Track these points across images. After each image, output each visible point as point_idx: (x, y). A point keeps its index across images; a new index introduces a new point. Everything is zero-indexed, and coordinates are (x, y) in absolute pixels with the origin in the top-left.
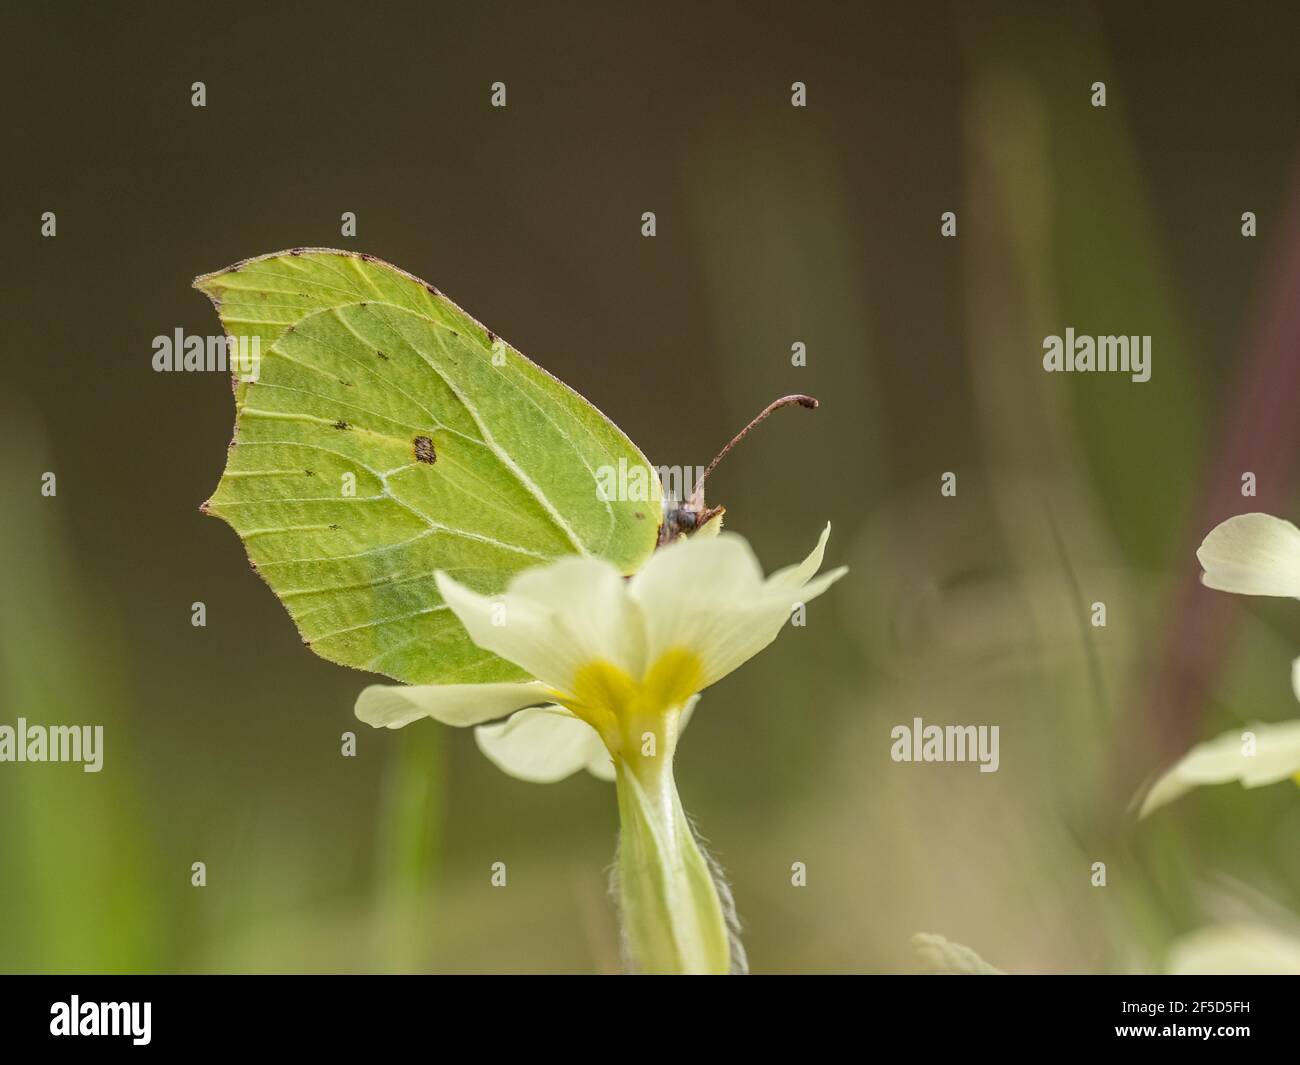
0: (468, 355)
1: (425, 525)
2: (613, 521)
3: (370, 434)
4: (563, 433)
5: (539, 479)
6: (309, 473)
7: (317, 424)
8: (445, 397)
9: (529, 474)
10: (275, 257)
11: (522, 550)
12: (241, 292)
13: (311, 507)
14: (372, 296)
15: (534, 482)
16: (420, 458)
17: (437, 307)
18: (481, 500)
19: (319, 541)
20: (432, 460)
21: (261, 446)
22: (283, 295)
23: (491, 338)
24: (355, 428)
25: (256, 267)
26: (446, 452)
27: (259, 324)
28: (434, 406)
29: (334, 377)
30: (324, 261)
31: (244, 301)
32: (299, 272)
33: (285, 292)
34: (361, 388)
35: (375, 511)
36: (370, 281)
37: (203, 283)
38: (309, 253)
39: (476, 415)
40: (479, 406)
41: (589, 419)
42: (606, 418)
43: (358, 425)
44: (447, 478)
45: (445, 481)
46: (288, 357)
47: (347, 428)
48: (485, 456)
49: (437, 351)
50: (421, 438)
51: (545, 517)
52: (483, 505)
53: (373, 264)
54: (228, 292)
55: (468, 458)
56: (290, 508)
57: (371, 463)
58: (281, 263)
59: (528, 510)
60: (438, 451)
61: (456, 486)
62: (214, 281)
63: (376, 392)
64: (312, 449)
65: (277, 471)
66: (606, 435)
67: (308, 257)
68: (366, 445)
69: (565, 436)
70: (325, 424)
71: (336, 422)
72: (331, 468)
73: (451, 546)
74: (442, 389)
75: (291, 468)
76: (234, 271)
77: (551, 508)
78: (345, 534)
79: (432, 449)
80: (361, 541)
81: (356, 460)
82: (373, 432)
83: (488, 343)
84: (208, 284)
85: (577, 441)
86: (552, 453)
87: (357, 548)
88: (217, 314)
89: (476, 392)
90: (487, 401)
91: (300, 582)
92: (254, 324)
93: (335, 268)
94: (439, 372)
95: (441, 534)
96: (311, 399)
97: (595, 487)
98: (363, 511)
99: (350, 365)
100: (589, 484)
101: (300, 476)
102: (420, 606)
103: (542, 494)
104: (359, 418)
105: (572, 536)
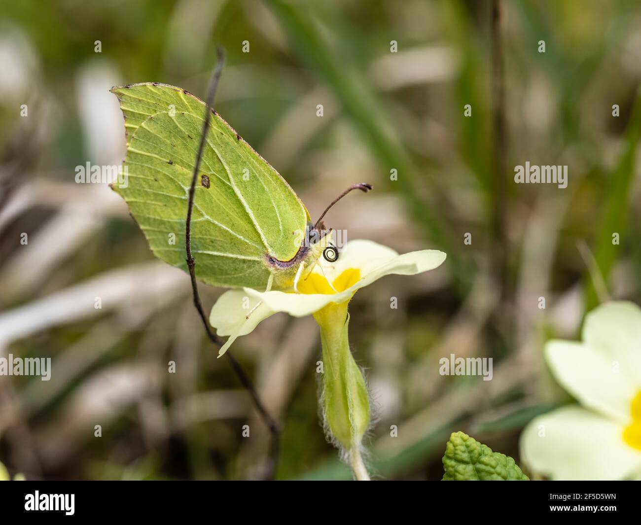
0: (227, 144)
1: (202, 215)
2: (282, 234)
3: (182, 169)
4: (266, 188)
5: (253, 209)
6: (156, 180)
7: (160, 160)
8: (216, 160)
9: (249, 203)
10: (146, 85)
11: (242, 237)
12: (131, 97)
13: (156, 195)
14: (187, 110)
15: (250, 208)
16: (203, 184)
17: (216, 120)
18: (227, 210)
19: (159, 210)
20: (208, 187)
21: (136, 164)
22: (148, 102)
23: (238, 138)
24: (177, 165)
25: (137, 88)
26: (215, 184)
27: (137, 113)
28: (211, 163)
29: (168, 142)
31: (132, 102)
32: (155, 93)
34: (180, 149)
35: (182, 203)
36: (187, 103)
39: (228, 171)
40: (230, 168)
41: (279, 182)
42: (286, 184)
43: (178, 164)
44: (214, 197)
45: (212, 198)
46: (149, 130)
47: (174, 164)
48: (231, 190)
49: (214, 140)
50: (205, 175)
51: (253, 226)
52: (227, 213)
53: (188, 96)
54: (125, 96)
55: (224, 190)
56: (147, 193)
57: (182, 182)
58: (148, 88)
59: (246, 220)
60: (211, 183)
61: (217, 201)
62: (119, 90)
63: (186, 151)
64: (157, 170)
65: (142, 176)
66: (285, 191)
67: (160, 88)
68: (180, 174)
69: (266, 189)
70: (164, 161)
71: (169, 161)
72: (165, 180)
73: (212, 227)
74: (215, 156)
75: (148, 176)
76: (128, 88)
77: (255, 222)
78: (169, 210)
79: (209, 181)
80: (176, 214)
81: (175, 179)
82: (184, 168)
83: (238, 140)
84: (116, 91)
85: (271, 193)
86: (260, 196)
87: (174, 217)
89: (230, 161)
90: (234, 166)
91: (150, 225)
92: (135, 112)
93: (171, 94)
94: (214, 149)
95: (208, 221)
96: (158, 149)
97: (276, 216)
98: (177, 201)
99: (176, 138)
100: (274, 214)
101: (152, 180)
102: (198, 249)
103: (253, 214)
104: (178, 161)
105: (263, 237)
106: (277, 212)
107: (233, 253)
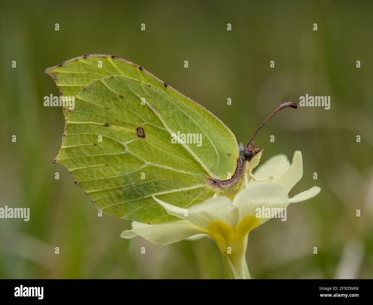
0: (155, 94)
1: (143, 163)
2: (219, 158)
3: (118, 128)
4: (196, 123)
6: (95, 145)
7: (97, 125)
8: (147, 111)
10: (77, 60)
11: (183, 171)
12: (64, 74)
13: (97, 158)
14: (117, 72)
16: (139, 136)
17: (143, 75)
18: (165, 152)
19: (101, 171)
20: (144, 136)
21: (75, 135)
22: (81, 74)
23: (166, 86)
24: (112, 126)
25: (70, 64)
26: (149, 133)
27: (72, 87)
28: (143, 115)
29: (102, 106)
30: (97, 60)
31: (66, 78)
32: (87, 65)
33: (82, 73)
34: (114, 110)
35: (123, 158)
36: (116, 67)
39: (160, 118)
40: (161, 114)
41: (206, 116)
42: (213, 115)
43: (113, 124)
44: (151, 144)
45: (150, 145)
46: (84, 100)
47: (110, 125)
48: (165, 134)
49: (143, 93)
50: (139, 128)
51: (191, 158)
52: (166, 154)
53: (117, 60)
54: (59, 74)
55: (158, 135)
56: (89, 159)
57: (120, 139)
58: (80, 62)
60: (146, 133)
61: (155, 147)
62: (53, 70)
63: (120, 111)
64: (95, 135)
65: (82, 145)
66: (213, 122)
67: (91, 58)
68: (117, 132)
69: (197, 124)
70: (100, 125)
71: (104, 124)
72: (104, 142)
73: (154, 171)
74: (146, 108)
75: (88, 143)
76: (61, 66)
78: (111, 168)
79: (144, 132)
80: (118, 170)
81: (113, 139)
82: (119, 127)
83: (165, 88)
84: (51, 72)
85: (202, 126)
87: (117, 173)
88: (55, 83)
89: (160, 109)
90: (165, 112)
91: (95, 187)
92: (70, 87)
95: (150, 166)
96: (94, 115)
97: (211, 144)
98: (118, 158)
99: (108, 101)
100: (208, 143)
101: (92, 146)
102: (143, 195)
103: (189, 149)
104: (114, 121)
105: (203, 165)
106: (210, 140)
107: (177, 188)
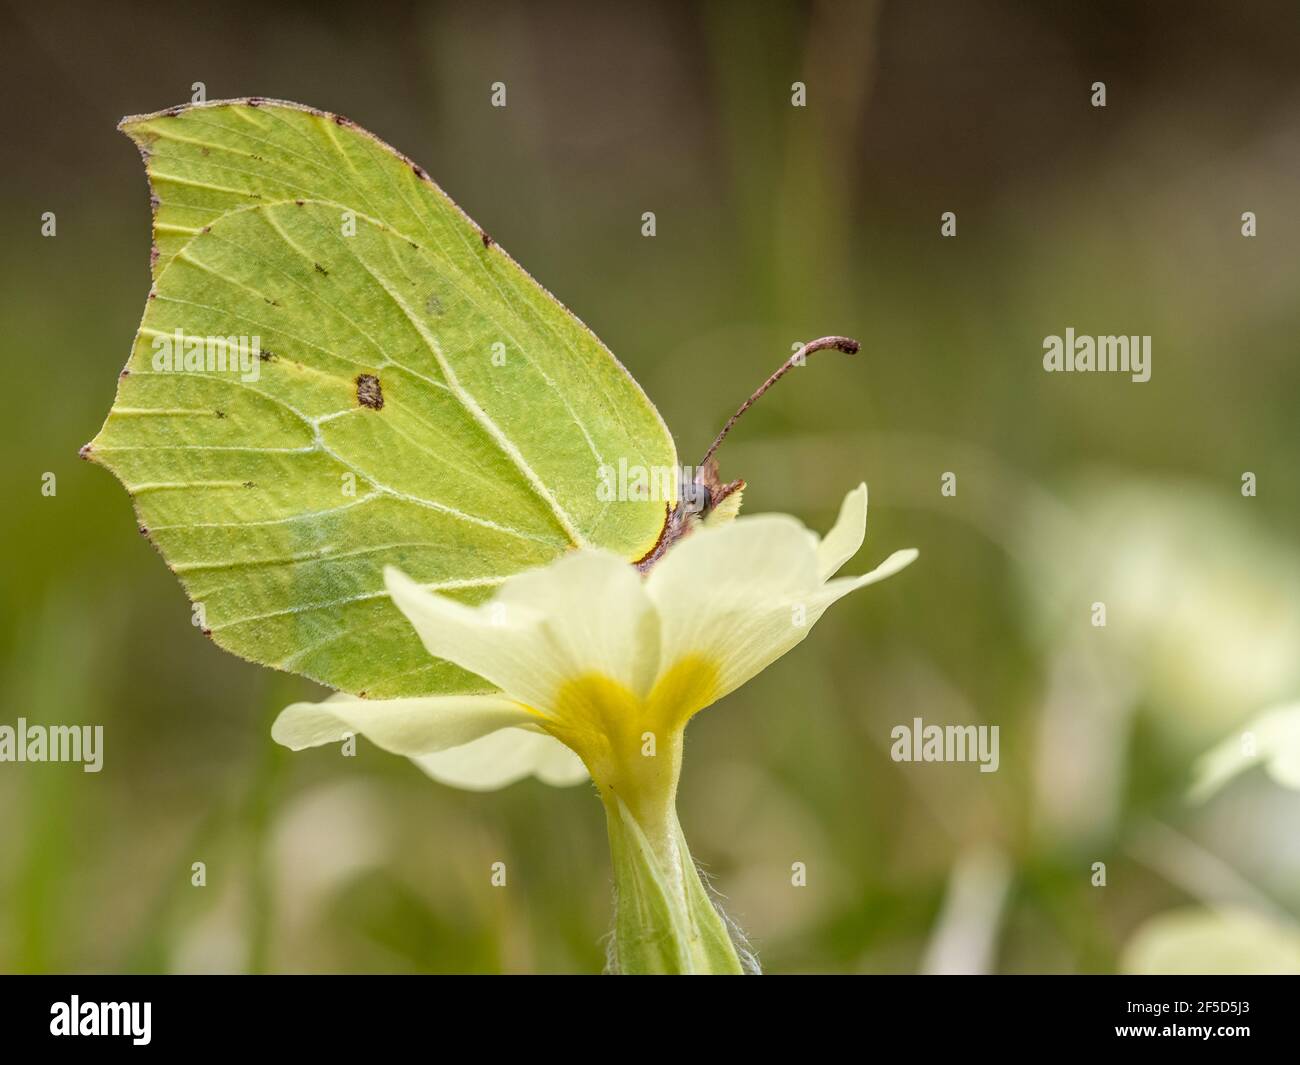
0: (431, 273)
1: (368, 487)
3: (301, 367)
4: (547, 378)
5: (514, 433)
6: (221, 415)
8: (397, 326)
9: (503, 428)
10: (228, 105)
11: (491, 524)
12: (177, 142)
13: (219, 458)
15: (508, 438)
16: (363, 402)
17: (422, 195)
18: (440, 458)
19: (230, 502)
20: (378, 404)
21: (160, 377)
23: (486, 242)
24: (282, 360)
25: (202, 114)
26: (396, 396)
27: (194, 187)
28: (383, 336)
29: (257, 294)
30: (287, 118)
31: (181, 155)
32: (254, 127)
33: (234, 150)
34: (292, 310)
35: (304, 468)
36: (342, 151)
37: (133, 125)
38: (270, 105)
39: (437, 350)
40: (440, 337)
43: (286, 356)
44: (399, 431)
45: (394, 432)
46: (201, 265)
47: (274, 358)
48: (447, 402)
50: (366, 376)
51: (522, 483)
52: (443, 465)
53: (348, 130)
54: (160, 140)
55: (425, 405)
56: (194, 457)
57: (300, 405)
58: (234, 113)
59: (501, 473)
60: (385, 394)
61: (409, 439)
62: (146, 124)
63: (310, 315)
64: (225, 384)
65: (179, 410)
68: (294, 382)
69: (550, 382)
72: (248, 409)
73: (399, 515)
74: (395, 315)
75: (197, 407)
76: (173, 115)
77: (531, 474)
78: (263, 495)
79: (379, 391)
80: (283, 504)
81: (280, 401)
82: (304, 367)
83: (481, 247)
84: (138, 128)
85: (565, 390)
86: (534, 402)
87: (279, 512)
88: (145, 167)
89: (439, 321)
90: (452, 333)
91: (202, 553)
92: (189, 186)
93: (300, 129)
94: (392, 293)
95: (387, 499)
96: (227, 320)
97: (588, 449)
98: (288, 466)
99: (278, 278)
100: (580, 445)
101: (209, 417)
102: (357, 591)
103: (519, 454)
104: (288, 346)
105: (557, 509)
106: (588, 437)
107: (467, 576)
